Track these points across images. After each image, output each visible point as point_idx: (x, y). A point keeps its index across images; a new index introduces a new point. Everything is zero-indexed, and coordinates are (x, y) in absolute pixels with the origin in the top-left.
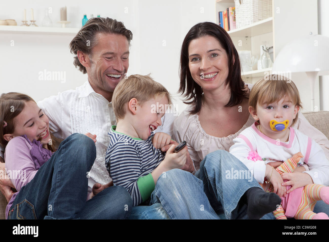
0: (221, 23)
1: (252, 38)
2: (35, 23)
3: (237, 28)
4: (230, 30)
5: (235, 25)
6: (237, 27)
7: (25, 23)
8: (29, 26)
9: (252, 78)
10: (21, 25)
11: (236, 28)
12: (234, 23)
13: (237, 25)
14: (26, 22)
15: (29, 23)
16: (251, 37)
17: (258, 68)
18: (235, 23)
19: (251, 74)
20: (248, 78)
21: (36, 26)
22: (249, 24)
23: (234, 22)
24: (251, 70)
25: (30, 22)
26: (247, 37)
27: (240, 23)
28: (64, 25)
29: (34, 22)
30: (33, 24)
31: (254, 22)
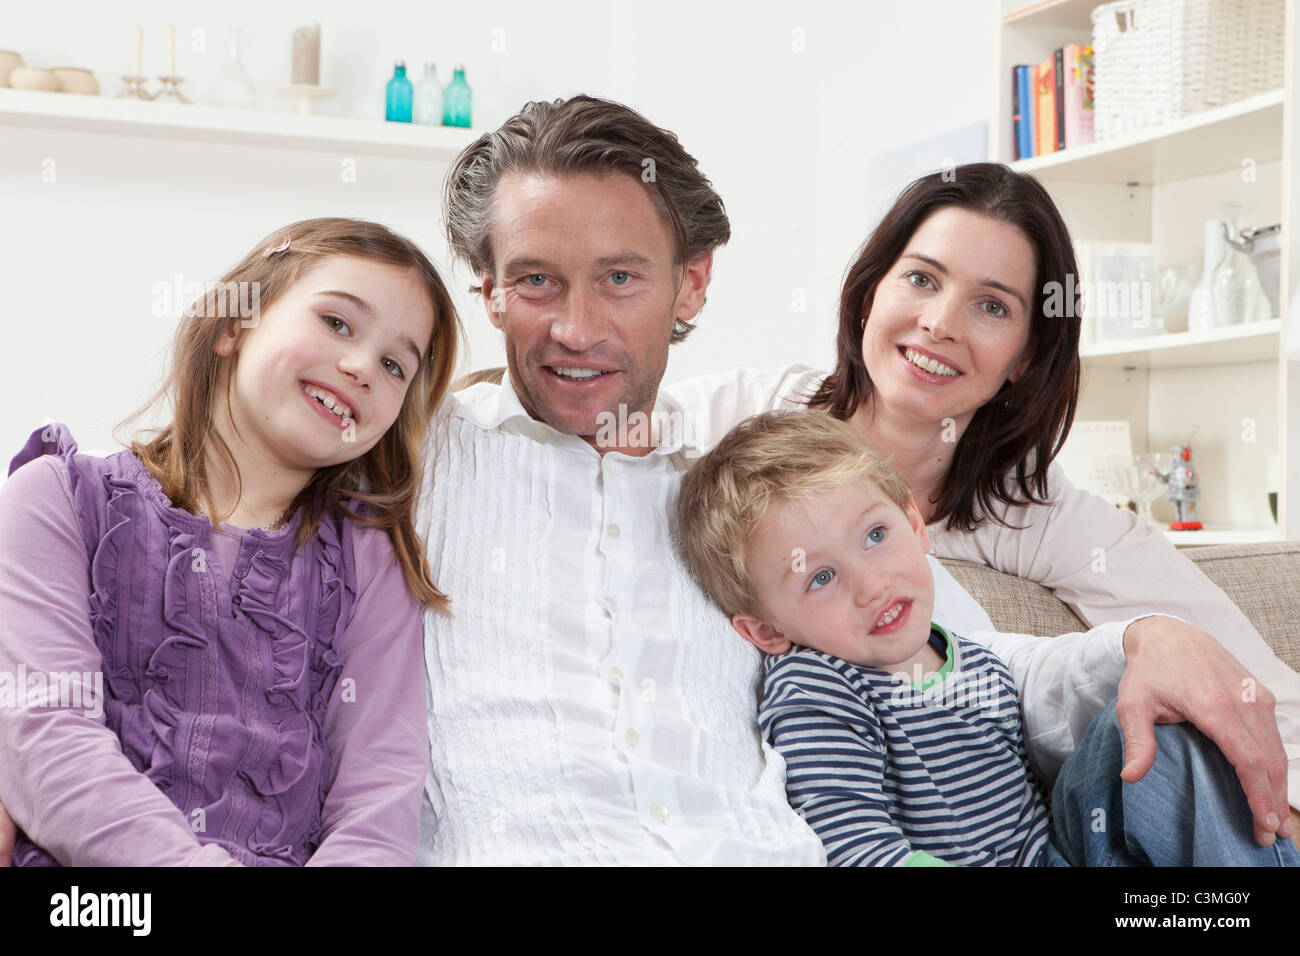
0: (1020, 117)
1: (1156, 191)
2: (181, 87)
3: (1101, 139)
4: (1063, 148)
5: (1091, 128)
6: (1098, 135)
7: (134, 86)
8: (152, 99)
9: (1148, 370)
10: (120, 95)
11: (1092, 140)
12: (1083, 118)
13: (1098, 125)
14: (140, 81)
15: (153, 86)
16: (1151, 186)
17: (1191, 323)
18: (1091, 119)
19: (1146, 353)
20: (1130, 369)
21: (183, 100)
22: (1160, 123)
23: (1086, 113)
24: (1157, 333)
25: (160, 86)
26: (1134, 184)
27: (1116, 116)
28: (304, 105)
29: (175, 82)
30: (170, 94)
31: (1187, 111)
